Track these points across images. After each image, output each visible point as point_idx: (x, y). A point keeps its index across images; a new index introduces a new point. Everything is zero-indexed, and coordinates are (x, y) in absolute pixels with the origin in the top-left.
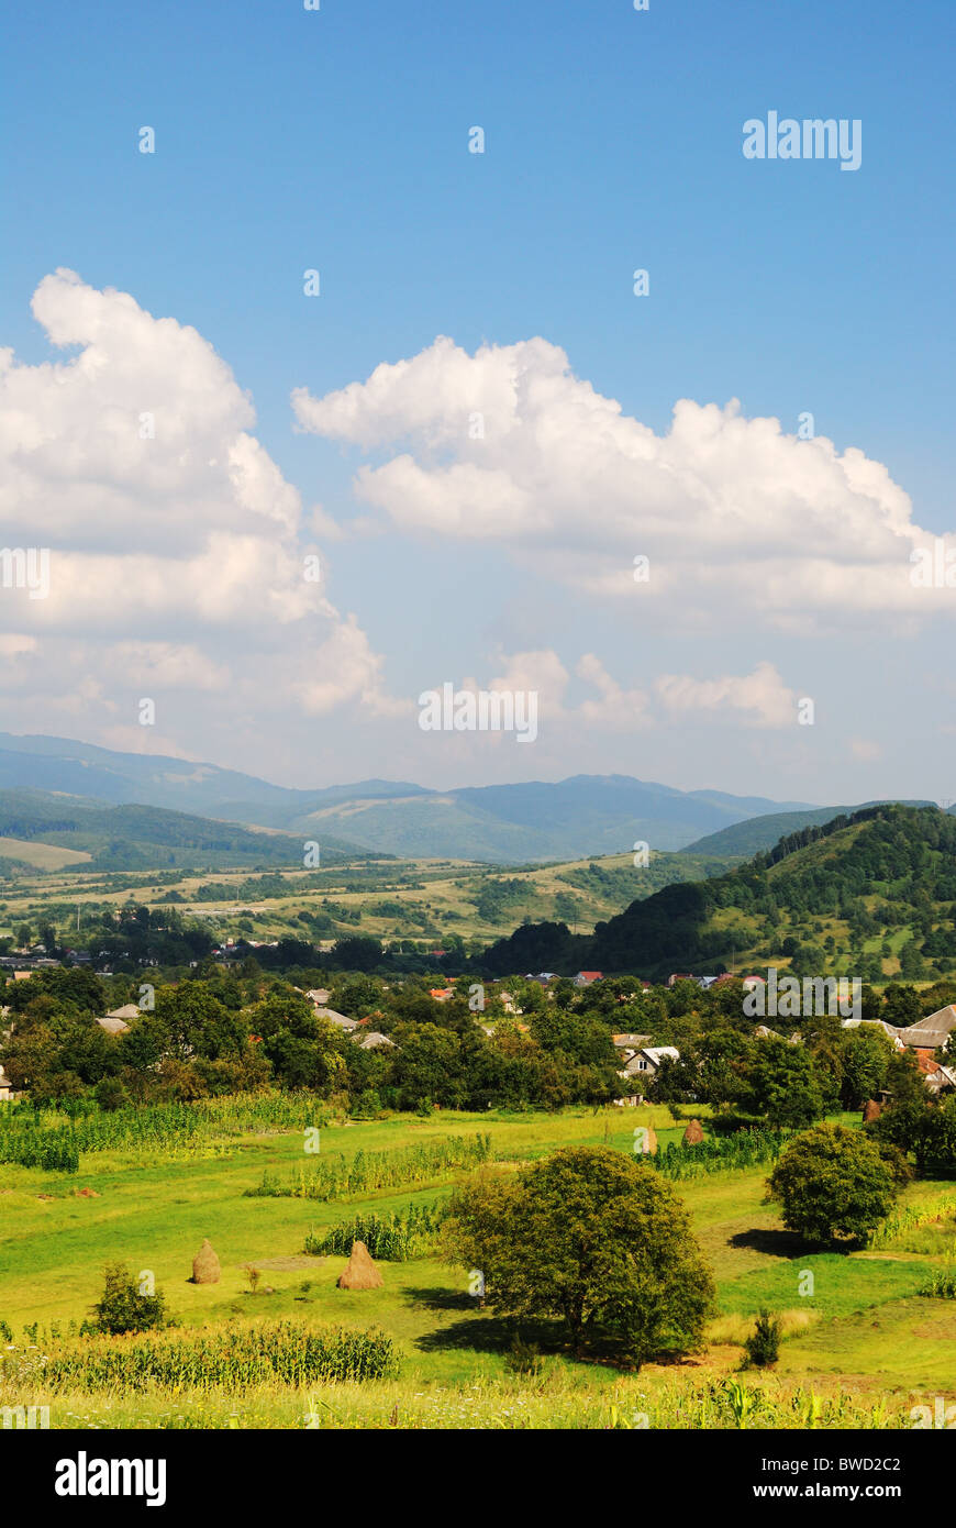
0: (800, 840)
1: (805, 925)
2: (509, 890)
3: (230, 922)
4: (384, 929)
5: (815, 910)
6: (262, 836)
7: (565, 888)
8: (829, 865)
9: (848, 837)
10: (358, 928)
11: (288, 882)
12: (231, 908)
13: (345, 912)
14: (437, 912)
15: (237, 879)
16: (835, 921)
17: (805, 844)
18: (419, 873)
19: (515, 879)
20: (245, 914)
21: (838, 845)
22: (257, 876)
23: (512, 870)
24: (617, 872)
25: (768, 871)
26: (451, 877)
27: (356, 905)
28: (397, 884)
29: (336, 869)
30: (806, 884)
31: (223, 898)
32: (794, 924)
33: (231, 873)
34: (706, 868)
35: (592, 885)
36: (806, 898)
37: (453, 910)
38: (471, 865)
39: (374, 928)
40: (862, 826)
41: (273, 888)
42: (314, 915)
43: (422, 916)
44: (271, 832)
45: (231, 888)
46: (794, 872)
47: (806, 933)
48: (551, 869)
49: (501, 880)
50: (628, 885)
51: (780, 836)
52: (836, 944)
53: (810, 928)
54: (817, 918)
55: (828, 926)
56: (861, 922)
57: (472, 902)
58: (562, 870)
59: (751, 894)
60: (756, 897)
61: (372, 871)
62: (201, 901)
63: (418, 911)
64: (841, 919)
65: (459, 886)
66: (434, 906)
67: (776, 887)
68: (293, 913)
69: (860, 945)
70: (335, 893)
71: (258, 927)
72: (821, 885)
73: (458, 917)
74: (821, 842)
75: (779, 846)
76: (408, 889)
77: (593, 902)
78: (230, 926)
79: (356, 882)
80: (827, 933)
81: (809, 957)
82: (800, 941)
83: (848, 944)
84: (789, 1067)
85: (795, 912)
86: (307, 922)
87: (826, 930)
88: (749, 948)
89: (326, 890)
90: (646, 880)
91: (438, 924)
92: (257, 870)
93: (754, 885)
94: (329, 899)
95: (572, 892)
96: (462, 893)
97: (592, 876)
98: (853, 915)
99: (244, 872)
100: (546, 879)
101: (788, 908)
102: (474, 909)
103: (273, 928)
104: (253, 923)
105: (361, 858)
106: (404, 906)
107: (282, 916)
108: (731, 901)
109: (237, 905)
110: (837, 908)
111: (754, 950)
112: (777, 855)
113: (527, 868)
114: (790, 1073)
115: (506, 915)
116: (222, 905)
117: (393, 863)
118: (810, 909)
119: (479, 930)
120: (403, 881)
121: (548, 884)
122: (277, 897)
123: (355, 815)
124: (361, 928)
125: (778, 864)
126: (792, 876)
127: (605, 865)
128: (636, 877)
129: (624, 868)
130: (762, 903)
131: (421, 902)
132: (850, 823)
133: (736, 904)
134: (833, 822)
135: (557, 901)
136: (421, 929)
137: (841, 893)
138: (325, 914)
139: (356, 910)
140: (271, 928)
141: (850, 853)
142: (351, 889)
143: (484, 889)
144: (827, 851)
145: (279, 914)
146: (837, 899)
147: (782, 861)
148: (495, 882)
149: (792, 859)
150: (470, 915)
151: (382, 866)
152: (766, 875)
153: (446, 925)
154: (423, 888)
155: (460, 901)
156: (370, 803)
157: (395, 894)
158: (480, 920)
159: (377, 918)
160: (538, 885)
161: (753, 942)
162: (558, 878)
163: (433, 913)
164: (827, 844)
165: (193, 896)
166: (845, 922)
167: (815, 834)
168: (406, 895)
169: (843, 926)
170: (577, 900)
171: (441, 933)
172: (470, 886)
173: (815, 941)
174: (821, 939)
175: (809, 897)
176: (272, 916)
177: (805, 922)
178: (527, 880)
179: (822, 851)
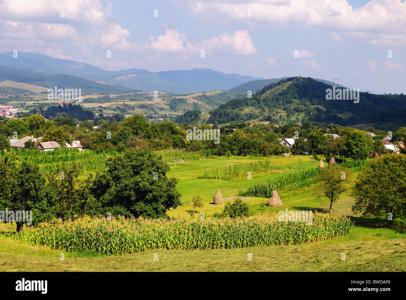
0: (270, 87)
1: (273, 112)
2: (179, 101)
3: (96, 109)
4: (142, 112)
5: (276, 107)
6: (101, 84)
7: (196, 101)
8: (280, 94)
9: (285, 86)
10: (134, 112)
11: (111, 98)
12: (95, 105)
13: (130, 107)
14: (157, 107)
15: (95, 97)
16: (282, 111)
17: (272, 88)
18: (151, 96)
19: (180, 98)
20: (100, 107)
21: (282, 88)
22: (101, 96)
23: (179, 95)
24: (211, 97)
25: (261, 96)
26: (161, 97)
27: (133, 105)
28: (145, 99)
29: (125, 94)
30: (273, 100)
31: (92, 102)
32: (270, 112)
33: (93, 95)
34: (237, 96)
35: (204, 100)
36: (273, 104)
37: (162, 107)
38: (166, 94)
39: (139, 112)
40: (289, 83)
41: (107, 100)
42: (121, 107)
43: (153, 109)
44: (104, 83)
45: (94, 99)
46: (269, 96)
47: (274, 114)
48: (191, 95)
49: (176, 98)
50: (214, 100)
51: (264, 86)
52: (283, 118)
53: (275, 113)
54: (277, 110)
55: (280, 112)
56: (290, 111)
57: (168, 105)
58: (194, 96)
59: (257, 103)
60: (258, 103)
61: (136, 95)
62: (85, 103)
63: (152, 107)
64: (283, 110)
65: (164, 100)
66: (156, 106)
67: (264, 101)
68: (114, 107)
69: (290, 118)
70: (126, 101)
71: (104, 111)
72: (278, 100)
73: (164, 109)
74: (277, 87)
75: (264, 89)
76: (148, 100)
77: (204, 105)
78: (96, 110)
79: (132, 98)
80: (280, 114)
81: (275, 121)
82: (272, 116)
83: (286, 117)
84: (359, 141)
85: (270, 108)
86: (119, 110)
87: (279, 113)
88: (256, 118)
89: (124, 100)
90: (220, 99)
91: (158, 111)
92: (101, 94)
93: (258, 100)
94: (125, 103)
95: (198, 102)
96: (165, 102)
97: (204, 98)
98: (287, 109)
99: (97, 95)
100: (190, 98)
101: (268, 107)
102: (169, 107)
103: (109, 111)
104: (103, 110)
105: (132, 91)
106: (148, 105)
107: (111, 108)
108: (251, 104)
109: (97, 104)
110: (282, 107)
111: (258, 119)
112: (263, 91)
113: (184, 95)
114: (360, 143)
115: (178, 109)
116: (93, 104)
117: (142, 93)
118: (274, 107)
119: (170, 113)
120: (147, 98)
121: (191, 100)
122: (109, 102)
123: (128, 79)
124: (135, 112)
125: (264, 94)
126: (269, 97)
127: (207, 94)
128: (217, 98)
129: (213, 95)
130: (260, 105)
131: (152, 104)
132: (285, 82)
133: (252, 105)
134: (280, 82)
135: (193, 105)
136: (153, 112)
137: (283, 102)
138: (124, 107)
139: (133, 106)
140: (108, 111)
141: (286, 91)
142: (131, 100)
143: (171, 101)
144: (279, 90)
145: (110, 107)
146: (282, 104)
147: (265, 93)
148: (175, 99)
149: (268, 93)
150: (167, 108)
151: (139, 94)
152: (261, 97)
153: (160, 111)
154: (153, 100)
155: (164, 104)
156: (133, 75)
157: (145, 102)
158: (170, 110)
159: (140, 109)
160: (188, 100)
161: (258, 117)
162: (193, 98)
163: (156, 108)
164: (279, 88)
165: (83, 101)
166: (285, 111)
167: (275, 85)
168: (148, 102)
169: (285, 112)
170: (199, 105)
171: (159, 114)
172: (167, 100)
173: (276, 117)
174: (278, 116)
175: (274, 104)
176: (108, 108)
177: (273, 111)
178: (184, 98)
179: (277, 90)
